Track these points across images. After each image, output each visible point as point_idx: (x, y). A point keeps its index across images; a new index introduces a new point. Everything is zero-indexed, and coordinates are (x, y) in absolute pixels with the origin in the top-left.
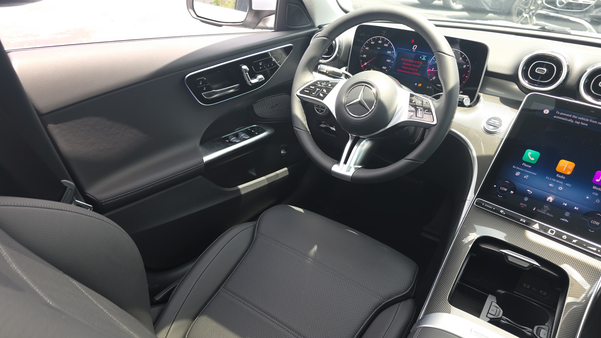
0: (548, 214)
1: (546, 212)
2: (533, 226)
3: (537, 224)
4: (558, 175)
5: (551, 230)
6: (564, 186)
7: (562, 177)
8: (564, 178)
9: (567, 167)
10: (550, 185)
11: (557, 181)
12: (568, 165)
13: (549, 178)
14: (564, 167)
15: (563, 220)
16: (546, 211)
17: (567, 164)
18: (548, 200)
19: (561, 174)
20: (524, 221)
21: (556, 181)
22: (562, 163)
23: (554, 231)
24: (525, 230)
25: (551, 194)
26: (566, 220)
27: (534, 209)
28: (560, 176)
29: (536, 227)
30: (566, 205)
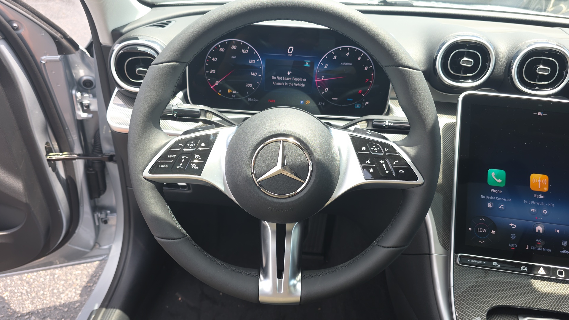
0: (545, 250)
1: (542, 248)
2: (539, 272)
3: (542, 269)
4: (535, 195)
5: (559, 271)
6: (548, 208)
7: (541, 196)
8: (543, 197)
9: (541, 182)
10: (532, 210)
11: (538, 203)
12: (541, 179)
13: (528, 202)
14: (538, 182)
15: (563, 252)
16: (541, 246)
17: (539, 178)
18: (537, 231)
19: (538, 193)
20: (522, 268)
21: (536, 203)
22: (533, 178)
23: (562, 272)
24: (530, 281)
25: (539, 222)
26: (567, 252)
27: (527, 248)
28: (538, 197)
29: (542, 271)
30: (558, 231)
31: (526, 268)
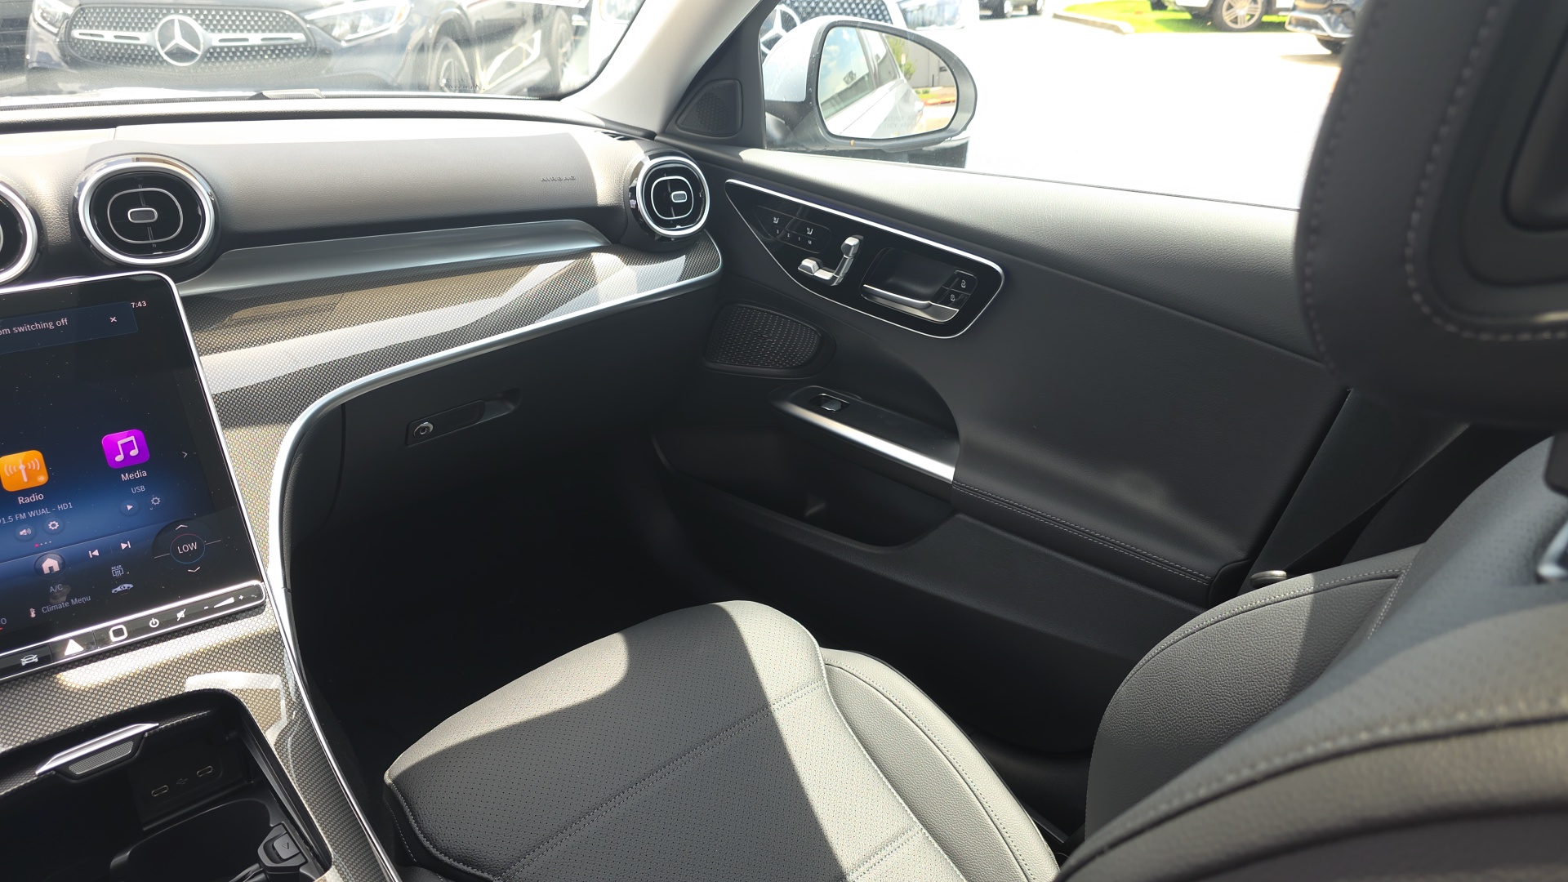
0: (74, 602)
1: (68, 600)
2: (67, 653)
3: (72, 642)
4: (21, 500)
5: (114, 631)
6: (58, 515)
7: (35, 498)
8: (41, 497)
9: (26, 469)
10: (21, 533)
11: (32, 514)
12: (24, 463)
13: (7, 520)
14: (20, 471)
15: (118, 589)
16: (64, 598)
17: (20, 461)
18: (46, 571)
19: (26, 492)
20: (34, 659)
21: (27, 515)
22: (6, 466)
23: (121, 629)
24: (55, 678)
25: (45, 551)
26: (126, 586)
27: (33, 615)
28: (28, 500)
29: (73, 649)
30: (96, 553)
31: (35, 656)
